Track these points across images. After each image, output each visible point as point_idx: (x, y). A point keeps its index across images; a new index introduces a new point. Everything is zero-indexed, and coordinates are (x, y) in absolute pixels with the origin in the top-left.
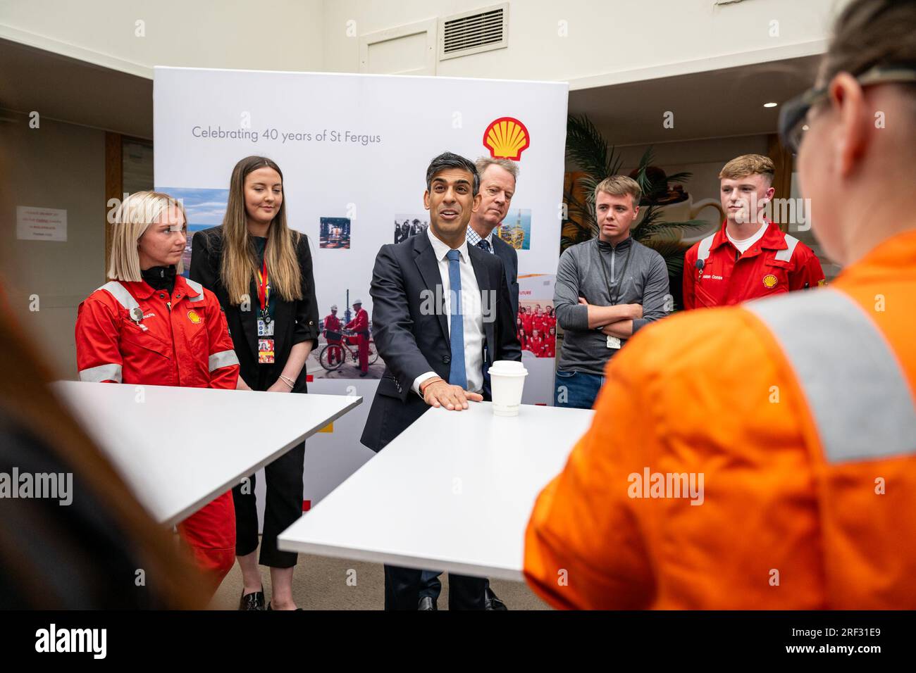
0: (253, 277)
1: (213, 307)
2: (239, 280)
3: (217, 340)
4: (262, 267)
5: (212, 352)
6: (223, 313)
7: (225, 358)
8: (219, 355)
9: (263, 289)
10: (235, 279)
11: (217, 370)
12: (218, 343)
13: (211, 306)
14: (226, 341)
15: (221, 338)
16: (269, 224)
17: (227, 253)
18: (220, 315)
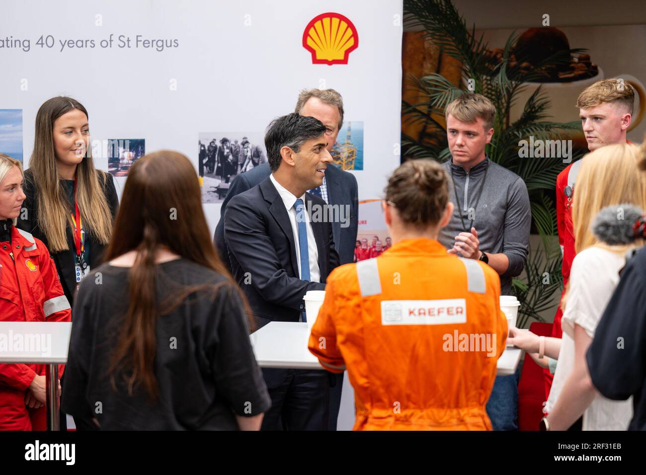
0: (68, 223)
1: (44, 255)
2: (56, 226)
3: (51, 287)
4: (74, 210)
5: (47, 298)
6: (52, 260)
7: (59, 303)
8: (54, 300)
9: (78, 233)
10: (52, 226)
11: (54, 314)
12: (52, 289)
13: (42, 255)
14: (58, 287)
15: (54, 284)
16: (75, 166)
17: (41, 200)
18: (51, 263)
